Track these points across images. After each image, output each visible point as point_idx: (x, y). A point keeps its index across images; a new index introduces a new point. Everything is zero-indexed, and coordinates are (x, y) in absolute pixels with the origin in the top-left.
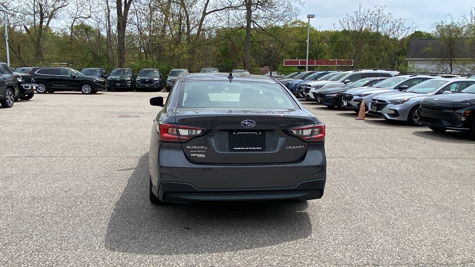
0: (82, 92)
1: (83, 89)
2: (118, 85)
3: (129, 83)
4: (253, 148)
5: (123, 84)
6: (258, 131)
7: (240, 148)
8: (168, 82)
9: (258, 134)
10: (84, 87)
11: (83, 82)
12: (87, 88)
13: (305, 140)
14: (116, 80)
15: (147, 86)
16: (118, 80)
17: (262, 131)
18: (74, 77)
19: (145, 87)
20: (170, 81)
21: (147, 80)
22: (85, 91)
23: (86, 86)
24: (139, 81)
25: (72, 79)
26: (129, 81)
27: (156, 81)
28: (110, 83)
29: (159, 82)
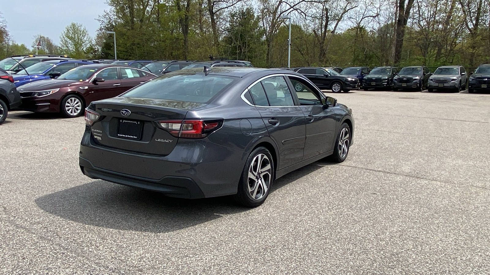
0: (332, 90)
1: (333, 88)
2: (373, 84)
3: (385, 82)
4: (131, 137)
5: (378, 83)
6: (137, 121)
7: (122, 135)
8: (429, 81)
9: (137, 123)
10: (334, 86)
11: (334, 81)
12: (337, 87)
13: (173, 134)
14: (372, 79)
15: (404, 85)
16: (373, 79)
17: (140, 121)
18: (327, 76)
19: (401, 86)
20: (431, 80)
21: (404, 79)
22: (335, 90)
23: (336, 85)
24: (396, 80)
25: (325, 78)
26: (386, 80)
27: (415, 79)
28: (366, 82)
29: (419, 81)
